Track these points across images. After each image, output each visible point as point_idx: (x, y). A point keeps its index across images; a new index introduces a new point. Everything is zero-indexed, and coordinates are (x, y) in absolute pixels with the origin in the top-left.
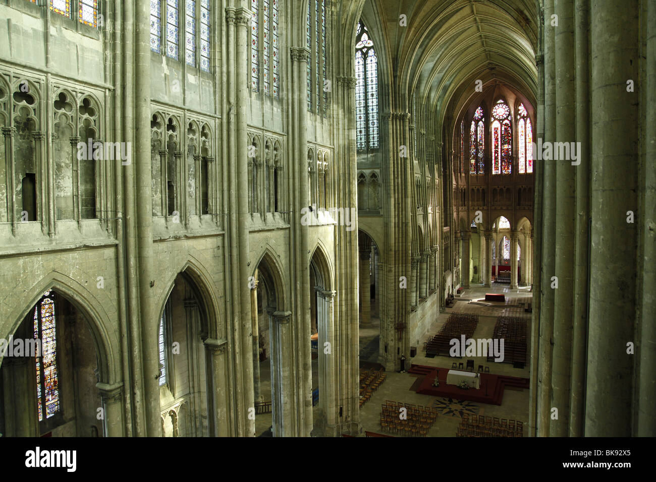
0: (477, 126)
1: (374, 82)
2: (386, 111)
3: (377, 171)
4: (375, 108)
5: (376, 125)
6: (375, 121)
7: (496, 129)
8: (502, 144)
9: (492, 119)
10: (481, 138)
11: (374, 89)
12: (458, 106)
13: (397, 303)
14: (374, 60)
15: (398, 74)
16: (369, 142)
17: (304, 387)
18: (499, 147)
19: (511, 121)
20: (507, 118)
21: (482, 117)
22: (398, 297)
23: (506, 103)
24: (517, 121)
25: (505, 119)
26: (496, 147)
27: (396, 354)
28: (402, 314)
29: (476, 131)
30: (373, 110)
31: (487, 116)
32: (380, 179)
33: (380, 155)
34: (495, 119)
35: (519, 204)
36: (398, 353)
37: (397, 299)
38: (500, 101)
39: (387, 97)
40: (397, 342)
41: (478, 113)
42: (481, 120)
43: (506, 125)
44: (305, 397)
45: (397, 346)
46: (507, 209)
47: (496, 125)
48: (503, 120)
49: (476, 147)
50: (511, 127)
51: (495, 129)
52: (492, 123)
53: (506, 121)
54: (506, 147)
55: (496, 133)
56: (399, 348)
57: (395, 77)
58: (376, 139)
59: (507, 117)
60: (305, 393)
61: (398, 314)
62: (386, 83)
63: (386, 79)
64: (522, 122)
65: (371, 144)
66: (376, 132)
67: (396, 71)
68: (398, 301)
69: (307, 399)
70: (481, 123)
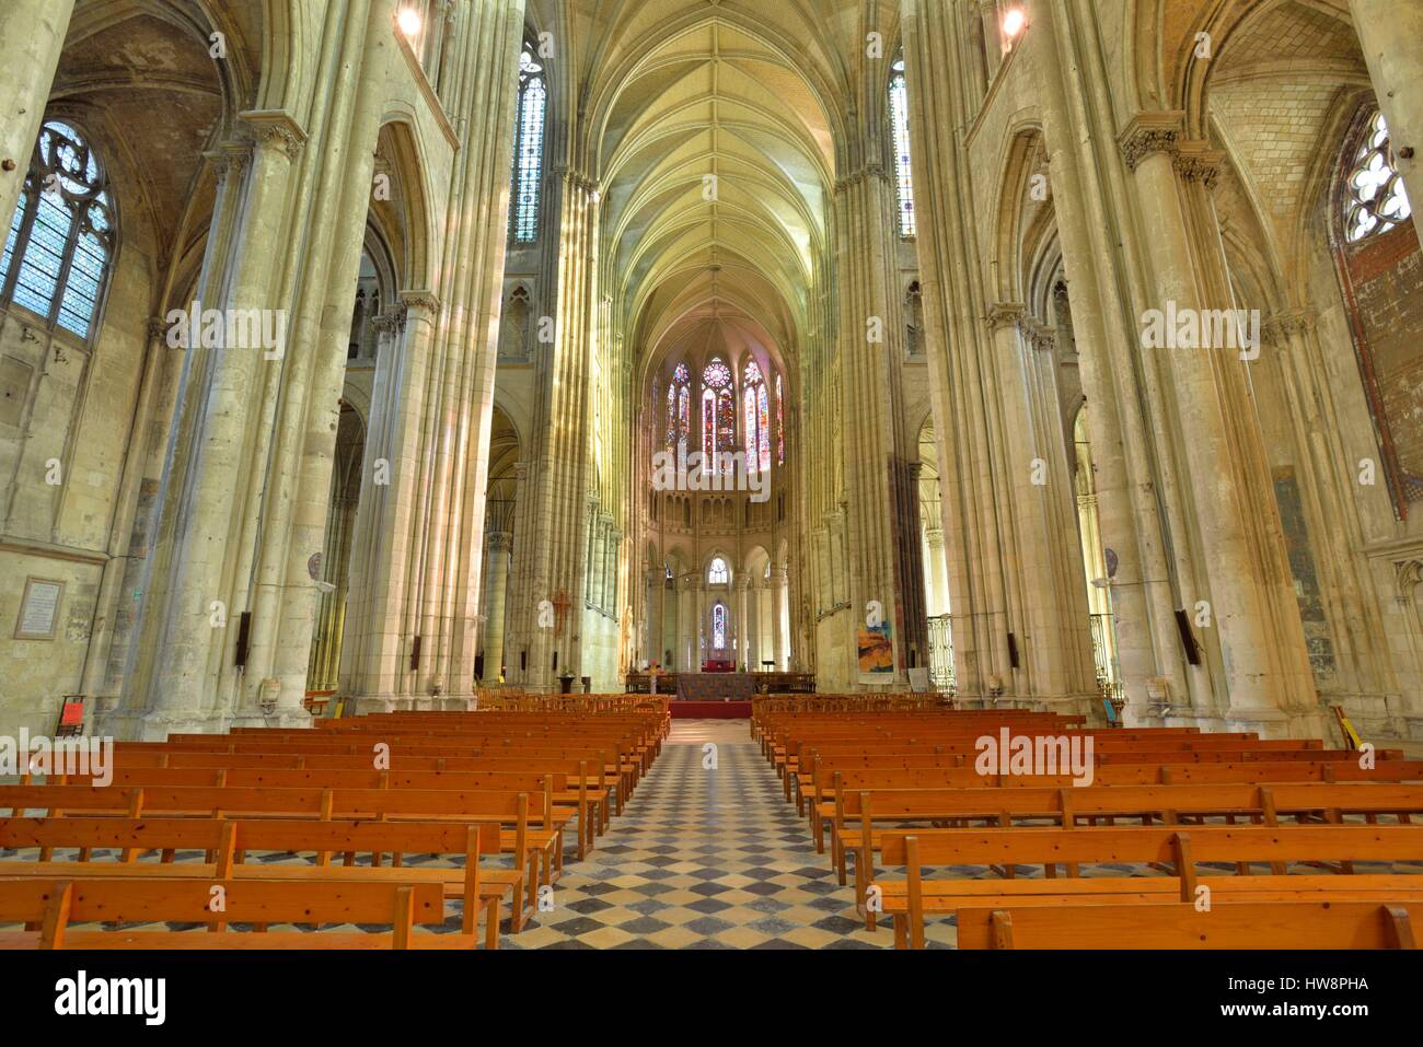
0: (678, 393)
1: (537, 130)
2: (558, 163)
3: (529, 281)
4: (533, 172)
5: (533, 202)
6: (533, 195)
7: (709, 402)
8: (718, 427)
9: (703, 387)
10: (684, 413)
11: (536, 142)
12: (653, 336)
13: (556, 545)
14: (541, 95)
15: (587, 111)
16: (517, 230)
17: (314, 387)
18: (714, 431)
19: (733, 392)
20: (726, 387)
21: (687, 381)
22: (560, 533)
23: (727, 362)
24: (742, 390)
25: (723, 387)
26: (709, 431)
27: (550, 669)
28: (567, 574)
29: (677, 400)
30: (529, 175)
31: (695, 380)
32: (533, 295)
33: (537, 252)
34: (707, 386)
35: (747, 526)
36: (555, 667)
37: (557, 535)
38: (716, 359)
39: (563, 142)
40: (552, 637)
41: (680, 372)
42: (685, 384)
43: (725, 396)
44: (309, 420)
45: (552, 650)
46: (728, 534)
47: (709, 395)
48: (720, 389)
49: (676, 426)
50: (734, 401)
51: (707, 401)
52: (703, 392)
53: (725, 391)
54: (725, 431)
55: (709, 407)
56: (556, 654)
57: (580, 116)
58: (530, 226)
59: (727, 384)
60: (312, 408)
61: (559, 572)
62: (564, 117)
63: (564, 110)
64: (750, 392)
65: (520, 234)
66: (531, 214)
67: (584, 107)
68: (560, 542)
69: (315, 429)
70: (684, 389)
